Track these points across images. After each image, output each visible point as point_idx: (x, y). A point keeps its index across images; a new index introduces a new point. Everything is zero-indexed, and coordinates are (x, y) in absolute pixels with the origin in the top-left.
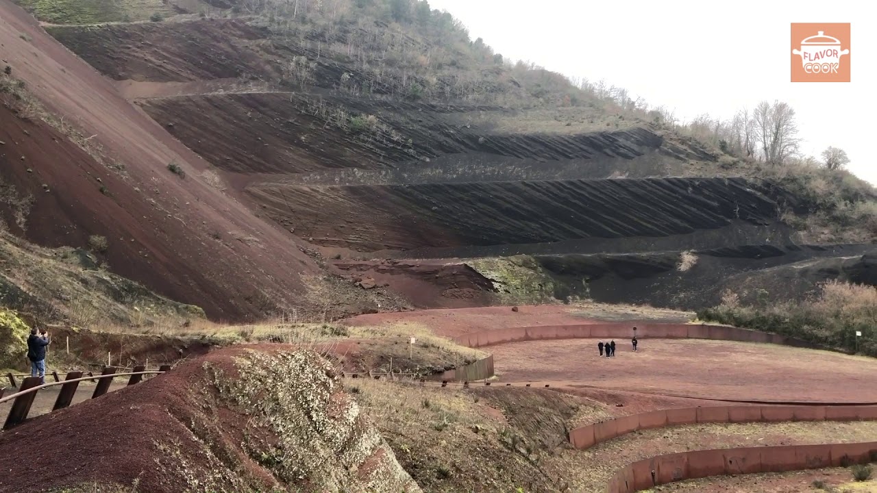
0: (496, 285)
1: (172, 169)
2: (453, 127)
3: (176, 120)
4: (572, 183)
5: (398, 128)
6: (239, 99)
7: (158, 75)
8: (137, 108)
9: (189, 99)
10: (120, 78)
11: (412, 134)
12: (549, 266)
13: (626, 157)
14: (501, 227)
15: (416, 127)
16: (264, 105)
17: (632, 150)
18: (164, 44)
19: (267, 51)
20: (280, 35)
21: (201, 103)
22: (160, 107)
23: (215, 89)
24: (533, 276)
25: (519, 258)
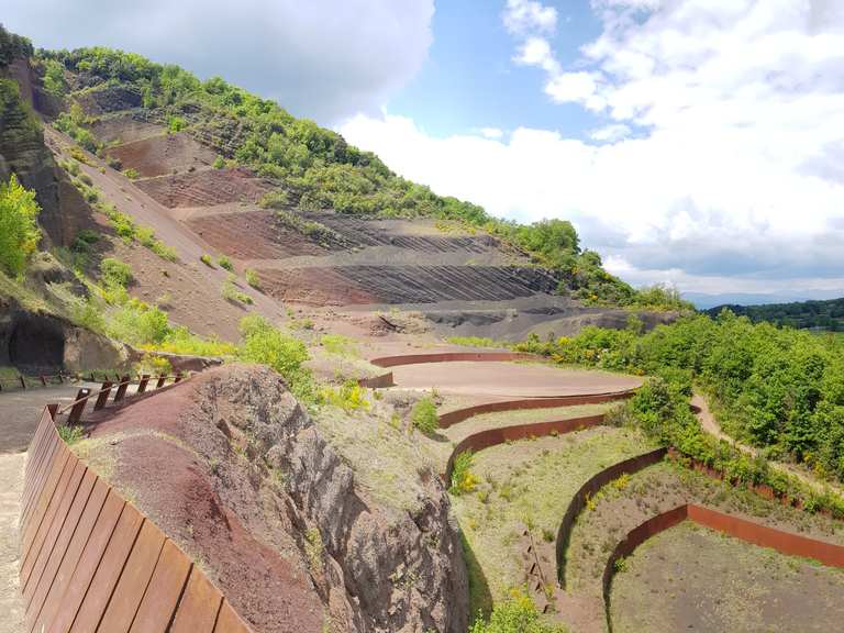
0: (398, 329)
2: (373, 230)
3: (204, 229)
5: (336, 230)
6: (239, 215)
7: (192, 202)
8: (181, 224)
9: (210, 217)
10: (173, 207)
11: (347, 234)
12: (429, 317)
14: (406, 293)
15: (348, 229)
16: (256, 217)
18: (197, 185)
19: (258, 185)
20: (266, 174)
21: (218, 218)
22: (194, 222)
23: (228, 209)
24: (422, 324)
25: (414, 313)
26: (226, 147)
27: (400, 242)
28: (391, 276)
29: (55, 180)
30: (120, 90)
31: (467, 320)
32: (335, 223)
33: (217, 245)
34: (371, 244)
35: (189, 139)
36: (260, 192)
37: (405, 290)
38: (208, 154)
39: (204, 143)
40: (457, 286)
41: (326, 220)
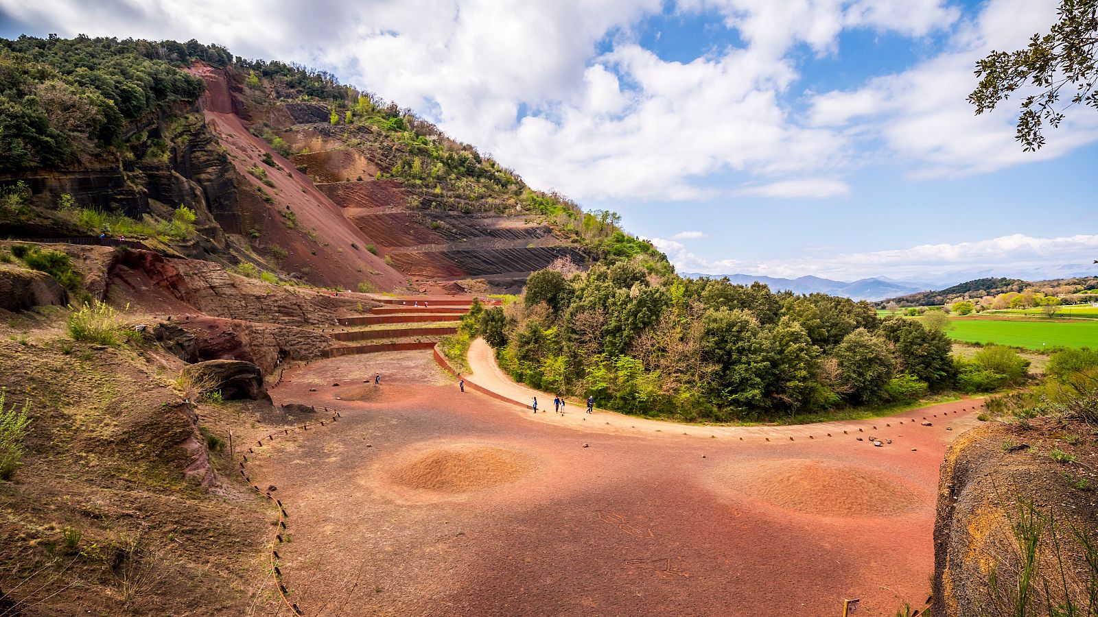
0: (466, 290)
1: (353, 246)
2: (479, 225)
3: (363, 225)
4: (510, 249)
5: (454, 226)
6: (387, 215)
7: (359, 205)
8: (349, 220)
9: (369, 216)
10: (344, 207)
11: (461, 229)
12: (490, 283)
13: (538, 238)
14: (482, 268)
15: (463, 226)
16: (397, 218)
17: (540, 235)
18: (362, 191)
19: (402, 194)
20: (409, 186)
21: (373, 217)
22: (357, 219)
23: (379, 211)
24: (483, 287)
25: (479, 280)
26: (384, 164)
27: (495, 234)
28: (475, 257)
29: (235, 187)
30: (311, 105)
31: (516, 284)
32: (454, 221)
33: (371, 236)
34: (476, 236)
35: (360, 156)
36: (403, 198)
37: (483, 266)
38: (373, 168)
39: (370, 160)
40: (517, 262)
41: (448, 220)
